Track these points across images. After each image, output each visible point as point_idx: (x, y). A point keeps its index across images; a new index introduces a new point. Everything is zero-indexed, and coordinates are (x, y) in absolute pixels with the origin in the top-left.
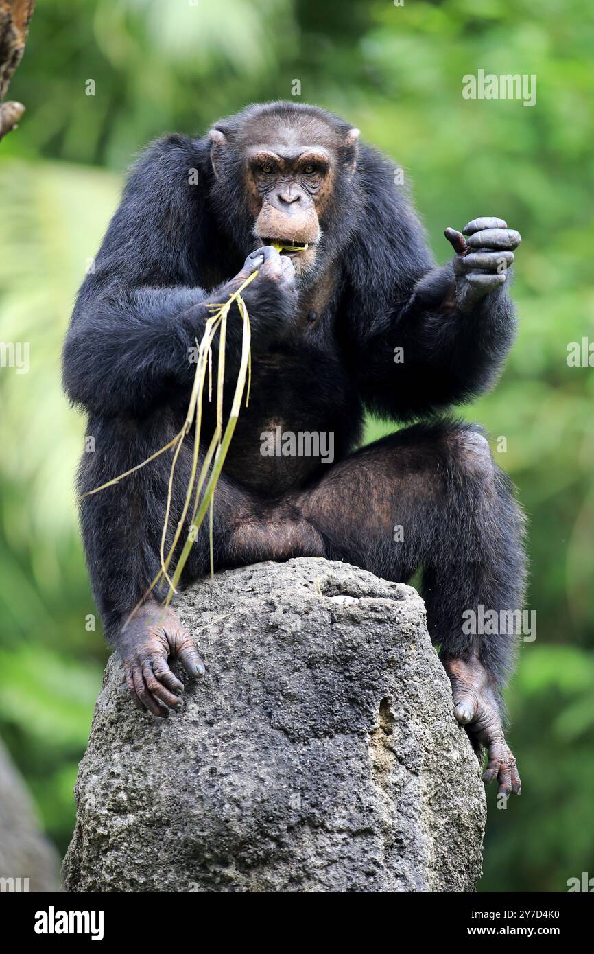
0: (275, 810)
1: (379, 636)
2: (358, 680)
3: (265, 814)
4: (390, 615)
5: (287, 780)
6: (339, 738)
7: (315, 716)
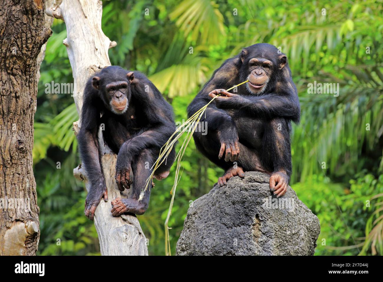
0: (219, 249)
1: (254, 195)
2: (247, 208)
3: (215, 251)
4: (257, 188)
5: (224, 240)
6: (242, 227)
7: (234, 220)
